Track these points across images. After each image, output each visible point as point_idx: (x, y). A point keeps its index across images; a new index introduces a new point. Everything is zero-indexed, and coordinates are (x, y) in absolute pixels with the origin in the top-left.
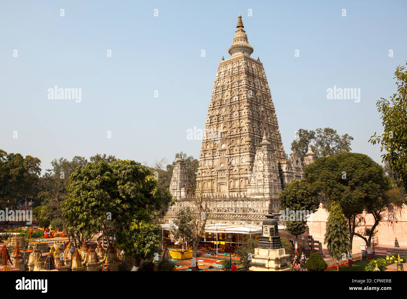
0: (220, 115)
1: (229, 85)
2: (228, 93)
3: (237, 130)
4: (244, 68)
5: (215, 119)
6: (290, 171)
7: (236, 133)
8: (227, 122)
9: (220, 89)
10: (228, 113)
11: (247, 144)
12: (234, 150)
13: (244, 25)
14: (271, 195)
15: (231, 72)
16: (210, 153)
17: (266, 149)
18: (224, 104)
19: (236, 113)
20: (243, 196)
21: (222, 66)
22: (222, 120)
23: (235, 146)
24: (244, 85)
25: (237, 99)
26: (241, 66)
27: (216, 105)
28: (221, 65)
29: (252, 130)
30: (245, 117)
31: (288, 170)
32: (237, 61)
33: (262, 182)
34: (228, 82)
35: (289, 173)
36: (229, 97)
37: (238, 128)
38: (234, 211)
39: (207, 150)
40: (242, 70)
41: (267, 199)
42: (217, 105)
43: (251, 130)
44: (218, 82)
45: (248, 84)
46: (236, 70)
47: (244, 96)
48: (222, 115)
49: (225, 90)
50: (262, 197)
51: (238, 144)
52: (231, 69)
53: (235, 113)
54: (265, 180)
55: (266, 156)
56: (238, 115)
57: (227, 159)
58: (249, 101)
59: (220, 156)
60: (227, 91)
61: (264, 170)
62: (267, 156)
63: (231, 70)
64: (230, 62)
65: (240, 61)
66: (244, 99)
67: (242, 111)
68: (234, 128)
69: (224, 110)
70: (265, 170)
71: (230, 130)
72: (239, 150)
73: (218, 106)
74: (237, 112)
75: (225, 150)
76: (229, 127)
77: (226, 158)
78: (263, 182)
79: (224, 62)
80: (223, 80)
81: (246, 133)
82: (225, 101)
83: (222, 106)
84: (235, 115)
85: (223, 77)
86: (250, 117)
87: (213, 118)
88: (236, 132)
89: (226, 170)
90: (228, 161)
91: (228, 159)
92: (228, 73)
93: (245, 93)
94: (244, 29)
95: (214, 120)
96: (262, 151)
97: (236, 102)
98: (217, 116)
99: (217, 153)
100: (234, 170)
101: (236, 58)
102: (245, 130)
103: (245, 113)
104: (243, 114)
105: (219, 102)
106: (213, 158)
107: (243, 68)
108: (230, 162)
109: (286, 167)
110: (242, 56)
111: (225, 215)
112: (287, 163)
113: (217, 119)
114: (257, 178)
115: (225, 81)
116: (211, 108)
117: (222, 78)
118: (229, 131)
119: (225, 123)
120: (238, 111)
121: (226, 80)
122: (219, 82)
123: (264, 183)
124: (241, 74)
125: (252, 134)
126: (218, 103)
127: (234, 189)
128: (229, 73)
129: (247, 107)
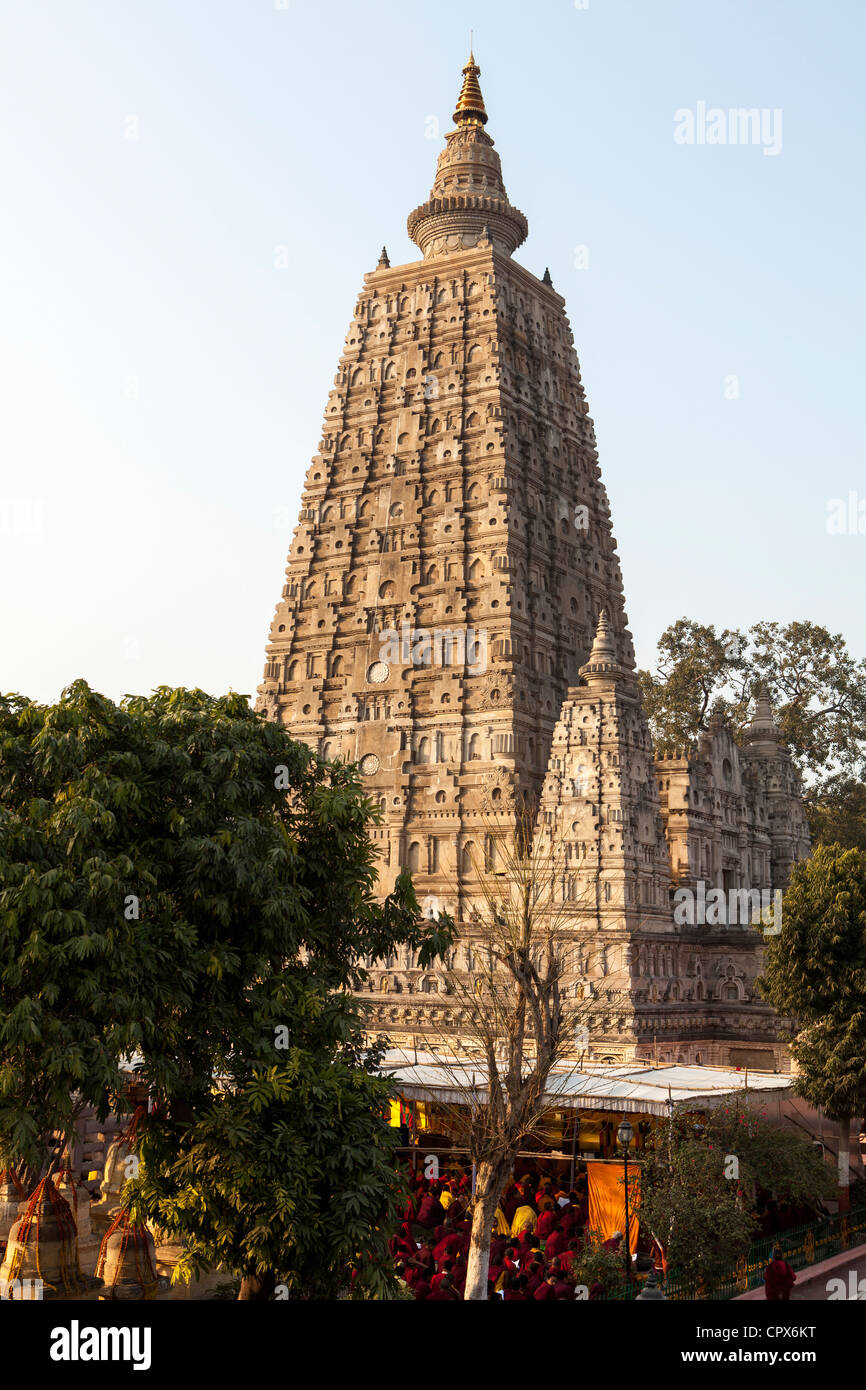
0: (367, 525)
1: (415, 386)
2: (409, 424)
3: (453, 599)
4: (495, 311)
5: (339, 544)
6: (702, 807)
7: (448, 617)
8: (403, 559)
9: (368, 402)
10: (409, 516)
11: (504, 672)
12: (436, 697)
13: (488, 111)
14: (631, 917)
15: (426, 324)
16: (307, 706)
17: (614, 699)
18: (385, 475)
19: (450, 521)
20: (487, 917)
21: (380, 291)
22: (374, 551)
23: (440, 678)
24: (490, 388)
25: (455, 456)
26: (481, 299)
27: (346, 477)
28: (372, 288)
29: (524, 605)
30: (494, 539)
31: (696, 802)
32: (459, 275)
33: (589, 852)
34: (411, 372)
35: (698, 815)
36: (413, 443)
37: (458, 589)
38: (441, 987)
39: (295, 691)
40: (483, 318)
41: (617, 935)
42: (348, 475)
43: (519, 604)
44: (356, 366)
45: (508, 387)
46: (453, 319)
47: (491, 445)
48: (375, 525)
49: (394, 408)
50: (592, 924)
51: (457, 668)
52: (425, 311)
53: (443, 520)
54: (606, 842)
55: (611, 728)
56: (456, 532)
57: (398, 735)
58: (513, 466)
59: (359, 719)
60: (403, 413)
61: (601, 794)
62: (615, 731)
63: (425, 315)
64: (422, 276)
65: (473, 273)
66: (490, 457)
67: (481, 513)
68: (438, 592)
69: (383, 501)
70: (603, 798)
71: (415, 598)
72: (460, 699)
73: (355, 480)
74: (451, 516)
75: (387, 694)
76: (409, 584)
77: (391, 729)
78: (596, 853)
79: (387, 277)
80: (384, 360)
81: (496, 617)
82: (391, 461)
83: (379, 483)
84: (444, 528)
85: (382, 345)
86: (515, 541)
87: (331, 535)
88: (448, 609)
89: (392, 787)
90: (403, 748)
91: (404, 737)
92: (411, 328)
93: (496, 430)
94: (487, 129)
95: (333, 544)
96: (593, 708)
97: (449, 469)
98: (347, 527)
99: (344, 705)
100: (433, 790)
101: (453, 261)
102: (495, 604)
103: (493, 521)
104: (484, 527)
105: (363, 464)
106: (322, 728)
107: (486, 312)
108: (414, 754)
109: (688, 788)
110: (481, 255)
111: (393, 1007)
112: (689, 771)
113: (350, 544)
114: (566, 833)
115: (392, 363)
116: (317, 487)
117: (377, 351)
118: (409, 605)
119: (392, 566)
120: (456, 510)
121: (396, 359)
122: (360, 369)
123: (600, 858)
124: (477, 336)
125: (525, 622)
126: (356, 469)
127: (427, 882)
128: (417, 330)
129: (504, 497)
